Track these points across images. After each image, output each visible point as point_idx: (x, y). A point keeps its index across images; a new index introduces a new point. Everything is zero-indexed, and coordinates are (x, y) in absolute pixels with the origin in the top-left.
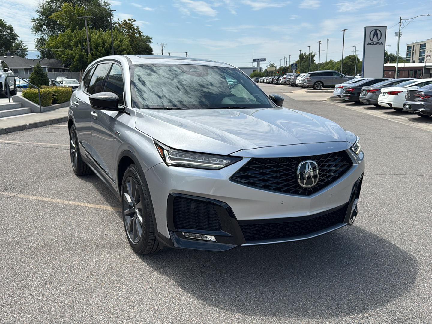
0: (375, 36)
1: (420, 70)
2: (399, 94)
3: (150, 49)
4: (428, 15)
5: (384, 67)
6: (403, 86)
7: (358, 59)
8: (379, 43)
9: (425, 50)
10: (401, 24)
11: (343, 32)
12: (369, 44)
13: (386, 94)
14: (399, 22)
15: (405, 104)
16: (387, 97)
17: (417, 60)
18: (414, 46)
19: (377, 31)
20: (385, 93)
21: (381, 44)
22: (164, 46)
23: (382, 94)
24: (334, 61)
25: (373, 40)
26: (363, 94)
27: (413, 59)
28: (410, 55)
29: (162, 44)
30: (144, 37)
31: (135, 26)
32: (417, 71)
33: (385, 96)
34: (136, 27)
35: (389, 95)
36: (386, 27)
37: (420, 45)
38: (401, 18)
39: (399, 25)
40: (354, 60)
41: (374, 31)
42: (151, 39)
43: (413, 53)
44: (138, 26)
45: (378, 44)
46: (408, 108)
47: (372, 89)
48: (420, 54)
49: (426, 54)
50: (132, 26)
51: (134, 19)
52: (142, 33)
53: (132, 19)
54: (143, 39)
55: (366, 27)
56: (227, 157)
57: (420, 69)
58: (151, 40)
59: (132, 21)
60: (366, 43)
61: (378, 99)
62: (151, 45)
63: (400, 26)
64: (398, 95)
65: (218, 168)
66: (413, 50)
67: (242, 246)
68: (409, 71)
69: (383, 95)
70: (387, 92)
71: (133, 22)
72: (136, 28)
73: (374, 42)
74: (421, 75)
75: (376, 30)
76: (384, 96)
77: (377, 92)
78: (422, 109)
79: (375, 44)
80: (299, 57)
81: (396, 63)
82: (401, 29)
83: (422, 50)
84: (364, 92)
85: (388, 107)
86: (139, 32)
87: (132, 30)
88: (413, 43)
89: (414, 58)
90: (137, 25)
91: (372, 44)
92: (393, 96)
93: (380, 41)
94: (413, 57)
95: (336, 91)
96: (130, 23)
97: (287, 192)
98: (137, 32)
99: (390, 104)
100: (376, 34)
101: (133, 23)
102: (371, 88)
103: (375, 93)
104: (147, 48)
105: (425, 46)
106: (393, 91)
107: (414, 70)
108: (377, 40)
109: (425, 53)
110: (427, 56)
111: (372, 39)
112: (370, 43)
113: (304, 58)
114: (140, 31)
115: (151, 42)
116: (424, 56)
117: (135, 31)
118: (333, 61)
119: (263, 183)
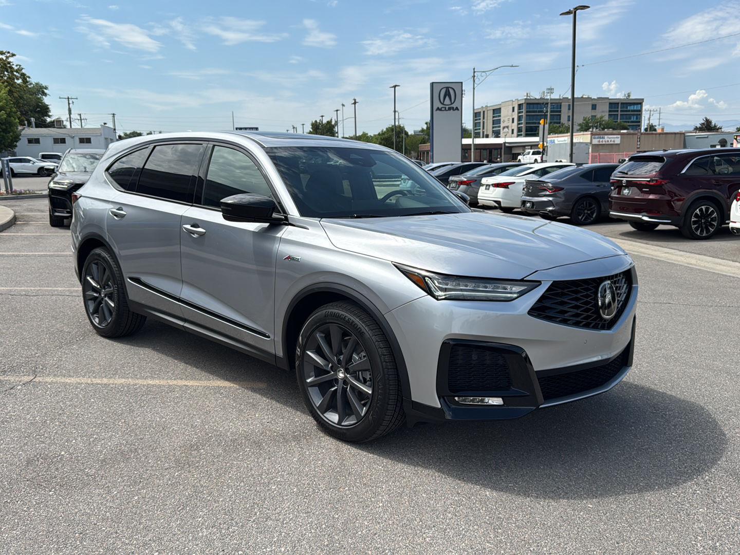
0: (447, 98)
1: (497, 149)
2: (509, 186)
3: (44, 106)
4: (512, 66)
5: (462, 145)
6: (512, 175)
7: (405, 131)
8: (453, 108)
9: (499, 118)
10: (475, 78)
11: (393, 88)
12: (438, 109)
13: (491, 186)
14: (473, 75)
15: (524, 203)
16: (493, 192)
17: (490, 133)
18: (484, 112)
19: (449, 91)
20: (489, 185)
21: (455, 109)
22: (73, 103)
23: (484, 187)
24: (369, 135)
25: (445, 103)
26: (452, 187)
27: (483, 132)
28: (480, 126)
29: (68, 98)
30: (32, 86)
31: (13, 65)
32: (493, 150)
33: (488, 189)
34: (17, 66)
35: (495, 188)
36: (462, 83)
37: (492, 111)
38: (474, 69)
39: (472, 80)
40: (401, 133)
41: (445, 89)
42: (46, 88)
43: (484, 122)
44: (20, 66)
45: (452, 110)
46: (529, 207)
47: (465, 180)
48: (493, 124)
49: (502, 125)
50: (9, 65)
51: (11, 52)
52: (29, 77)
53: (9, 53)
54: (30, 88)
55: (433, 83)
56: (522, 283)
57: (497, 147)
58: (45, 91)
59: (8, 55)
60: (435, 108)
61: (478, 195)
62: (46, 100)
63: (474, 81)
64: (508, 188)
65: (509, 299)
66: (484, 118)
67: (542, 408)
68: (482, 150)
69: (486, 189)
70: (492, 185)
71: (10, 56)
72: (16, 68)
73: (445, 106)
74: (499, 156)
75: (447, 88)
76: (487, 191)
77: (475, 183)
78: (551, 208)
79: (447, 109)
80: (311, 127)
81: (471, 138)
82: (475, 86)
83: (496, 119)
84: (454, 185)
85: (495, 206)
86: (24, 77)
87: (7, 71)
88: (482, 107)
89: (485, 130)
90: (19, 64)
91: (443, 109)
92: (501, 190)
93: (454, 106)
94: (483, 128)
95: (404, 184)
96: (4, 58)
97: (587, 326)
98: (19, 75)
99: (498, 202)
100: (447, 94)
101: (11, 59)
102: (463, 178)
103: (471, 185)
104: (38, 106)
105: (500, 113)
106: (501, 182)
107: (488, 149)
108: (450, 103)
109: (500, 124)
110: (504, 128)
111: (442, 101)
112: (440, 108)
113: (319, 129)
114: (25, 75)
115: (45, 94)
116: (500, 127)
117: (15, 73)
118: (367, 134)
119: (561, 317)
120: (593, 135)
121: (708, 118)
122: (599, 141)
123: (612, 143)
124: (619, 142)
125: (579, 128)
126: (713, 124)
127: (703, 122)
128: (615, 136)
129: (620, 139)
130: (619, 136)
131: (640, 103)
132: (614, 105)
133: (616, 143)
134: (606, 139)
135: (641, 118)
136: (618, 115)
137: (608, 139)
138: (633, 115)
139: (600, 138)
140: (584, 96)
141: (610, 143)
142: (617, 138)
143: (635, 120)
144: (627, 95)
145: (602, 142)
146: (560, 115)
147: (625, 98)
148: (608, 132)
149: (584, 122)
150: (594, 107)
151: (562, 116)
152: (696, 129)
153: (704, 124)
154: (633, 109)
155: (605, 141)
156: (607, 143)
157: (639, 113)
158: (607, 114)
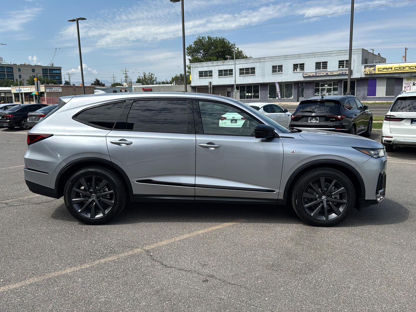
120: (46, 87)
121: (98, 79)
122: (50, 91)
123: (57, 91)
124: (61, 91)
125: (27, 82)
126: (100, 82)
127: (95, 81)
128: (59, 88)
129: (61, 89)
130: (61, 88)
131: (59, 69)
132: (45, 70)
133: (59, 91)
134: (54, 90)
135: (61, 78)
136: (48, 75)
137: (55, 89)
138: (57, 76)
139: (50, 89)
140: (26, 64)
141: (56, 91)
142: (60, 89)
143: (58, 79)
144: (51, 65)
145: (52, 91)
146: (13, 74)
147: (51, 66)
148: (51, 85)
149: (30, 79)
150: (33, 71)
151: (14, 75)
152: (92, 84)
153: (96, 82)
154: (56, 72)
155: (53, 90)
156: (54, 92)
157: (60, 75)
158: (42, 75)
